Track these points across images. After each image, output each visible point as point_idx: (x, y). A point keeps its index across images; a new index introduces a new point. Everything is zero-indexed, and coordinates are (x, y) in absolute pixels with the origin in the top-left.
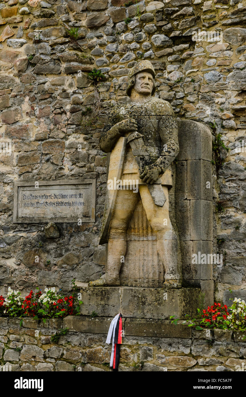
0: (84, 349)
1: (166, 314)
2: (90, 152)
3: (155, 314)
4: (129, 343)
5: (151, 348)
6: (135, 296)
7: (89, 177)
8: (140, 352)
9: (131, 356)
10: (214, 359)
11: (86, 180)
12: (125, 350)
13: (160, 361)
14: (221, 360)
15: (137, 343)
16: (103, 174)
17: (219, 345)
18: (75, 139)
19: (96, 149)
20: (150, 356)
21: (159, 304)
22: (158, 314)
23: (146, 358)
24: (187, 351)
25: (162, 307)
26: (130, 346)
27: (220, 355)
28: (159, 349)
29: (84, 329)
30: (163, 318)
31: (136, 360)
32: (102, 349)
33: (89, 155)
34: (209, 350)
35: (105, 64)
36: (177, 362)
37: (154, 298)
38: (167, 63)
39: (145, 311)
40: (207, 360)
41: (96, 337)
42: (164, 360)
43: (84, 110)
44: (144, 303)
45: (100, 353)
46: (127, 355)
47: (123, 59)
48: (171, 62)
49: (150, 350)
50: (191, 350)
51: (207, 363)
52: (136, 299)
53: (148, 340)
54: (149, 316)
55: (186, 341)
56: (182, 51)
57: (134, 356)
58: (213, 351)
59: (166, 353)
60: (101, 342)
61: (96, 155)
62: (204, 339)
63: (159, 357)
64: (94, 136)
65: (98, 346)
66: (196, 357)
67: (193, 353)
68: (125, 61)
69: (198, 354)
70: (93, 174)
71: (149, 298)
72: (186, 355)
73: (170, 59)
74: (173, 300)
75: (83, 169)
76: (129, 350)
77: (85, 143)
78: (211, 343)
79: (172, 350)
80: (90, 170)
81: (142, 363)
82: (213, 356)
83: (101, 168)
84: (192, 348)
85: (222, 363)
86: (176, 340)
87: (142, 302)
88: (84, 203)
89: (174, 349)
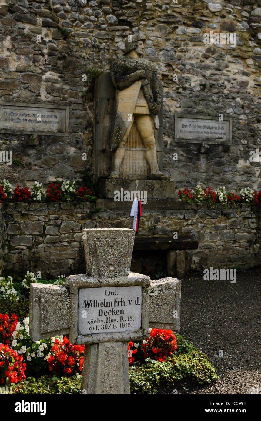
0: (112, 221)
1: (167, 196)
2: (64, 87)
3: (160, 196)
4: (145, 215)
5: (160, 217)
6: (146, 185)
7: (63, 104)
8: (152, 220)
9: (146, 223)
10: (198, 220)
11: (61, 106)
12: (143, 219)
13: (165, 225)
14: (201, 221)
15: (151, 214)
16: (75, 103)
17: (200, 212)
18: (51, 76)
19: (68, 85)
20: (159, 222)
21: (163, 190)
22: (162, 196)
23: (157, 223)
24: (182, 217)
25: (164, 191)
26: (145, 217)
27: (201, 217)
28: (164, 217)
29: (113, 207)
30: (165, 198)
31: (150, 225)
32: (125, 220)
33: (63, 88)
34: (195, 215)
35: (70, 26)
36: (176, 224)
37: (159, 186)
38: (116, 36)
39: (154, 194)
40: (194, 221)
41: (121, 212)
42: (168, 224)
43: (60, 55)
44: (153, 189)
45: (124, 222)
46: (144, 222)
47: (85, 26)
48: (118, 36)
49: (159, 218)
50: (184, 216)
51: (194, 223)
52: (147, 187)
53: (158, 212)
54: (156, 197)
55: (181, 211)
56: (124, 30)
57: (148, 223)
58: (197, 216)
59: (169, 219)
60: (124, 215)
61: (68, 90)
62: (192, 209)
63: (165, 222)
64: (66, 75)
65: (123, 218)
66: (186, 220)
67: (186, 218)
68: (86, 28)
69: (189, 218)
70: (66, 103)
71: (156, 186)
72: (181, 219)
73: (118, 33)
74: (172, 187)
75: (58, 98)
76: (145, 219)
77: (60, 80)
78: (196, 212)
79: (173, 217)
80: (64, 99)
81: (154, 226)
82: (197, 218)
83: (73, 99)
84: (185, 215)
85: (202, 222)
86: (176, 211)
87: (152, 189)
88: (58, 122)
89: (174, 217)
